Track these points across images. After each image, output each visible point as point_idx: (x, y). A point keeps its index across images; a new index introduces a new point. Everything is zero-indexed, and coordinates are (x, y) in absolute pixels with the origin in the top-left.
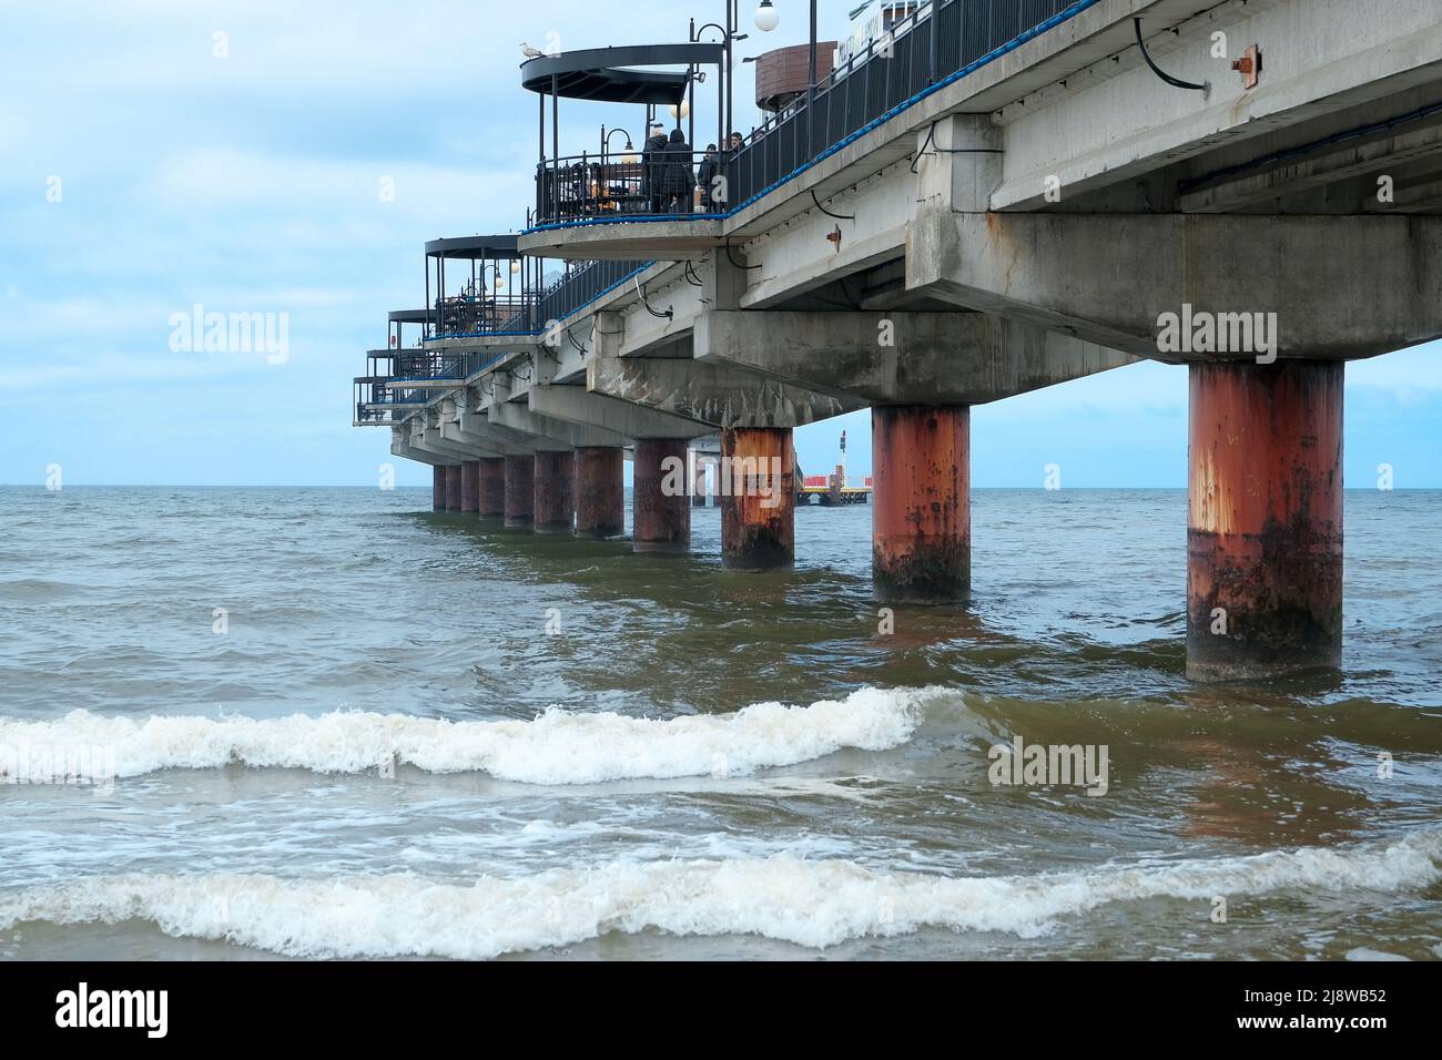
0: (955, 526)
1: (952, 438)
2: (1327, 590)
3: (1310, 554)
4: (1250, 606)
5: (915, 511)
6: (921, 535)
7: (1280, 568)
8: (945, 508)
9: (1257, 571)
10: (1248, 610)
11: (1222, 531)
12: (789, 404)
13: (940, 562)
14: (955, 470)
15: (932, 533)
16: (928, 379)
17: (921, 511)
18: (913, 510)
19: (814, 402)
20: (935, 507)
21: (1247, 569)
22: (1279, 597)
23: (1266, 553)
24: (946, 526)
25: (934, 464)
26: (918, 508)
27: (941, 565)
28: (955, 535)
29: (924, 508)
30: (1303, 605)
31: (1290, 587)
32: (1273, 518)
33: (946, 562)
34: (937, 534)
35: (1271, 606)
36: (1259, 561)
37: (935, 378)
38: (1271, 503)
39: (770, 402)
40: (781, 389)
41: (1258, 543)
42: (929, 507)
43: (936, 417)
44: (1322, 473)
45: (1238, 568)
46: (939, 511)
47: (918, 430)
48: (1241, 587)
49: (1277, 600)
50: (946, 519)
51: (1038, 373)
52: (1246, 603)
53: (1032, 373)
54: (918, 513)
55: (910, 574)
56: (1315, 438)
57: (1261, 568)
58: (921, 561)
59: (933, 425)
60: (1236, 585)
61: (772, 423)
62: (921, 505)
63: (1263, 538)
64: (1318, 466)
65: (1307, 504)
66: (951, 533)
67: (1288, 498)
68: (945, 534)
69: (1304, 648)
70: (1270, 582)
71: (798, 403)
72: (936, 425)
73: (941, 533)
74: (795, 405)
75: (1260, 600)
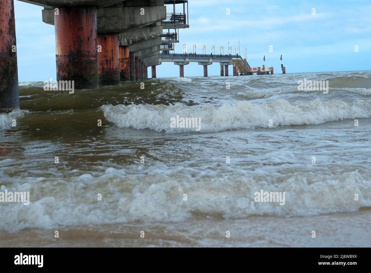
0: (113, 66)
1: (111, 42)
2: (88, 70)
3: (82, 60)
4: (66, 75)
5: (102, 62)
6: (103, 68)
7: (73, 64)
8: (110, 61)
9: (68, 65)
10: (66, 76)
11: (59, 55)
12: (125, 39)
13: (109, 75)
14: (112, 50)
15: (106, 68)
16: (103, 26)
17: (103, 62)
18: (101, 62)
19: (132, 38)
20: (107, 61)
21: (65, 65)
22: (74, 72)
23: (70, 60)
24: (110, 66)
25: (106, 49)
26: (102, 61)
27: (109, 76)
28: (113, 68)
29: (104, 61)
30: (80, 74)
31: (76, 69)
32: (71, 51)
33: (111, 75)
34: (108, 68)
35: (71, 75)
36: (68, 62)
37: (105, 26)
38: (70, 46)
39: (120, 39)
40: (123, 35)
41: (67, 57)
42: (105, 61)
43: (106, 36)
44: (85, 37)
45: (63, 65)
46: (108, 62)
47: (101, 40)
48: (64, 70)
49: (73, 73)
50: (110, 64)
51: (133, 23)
52: (65, 74)
53: (131, 23)
54: (102, 63)
55: (101, 79)
56: (82, 28)
57: (68, 64)
58: (104, 76)
59: (105, 39)
60: (63, 69)
61: (121, 44)
62: (103, 60)
63: (69, 56)
64: (84, 35)
65: (80, 46)
66: (112, 67)
67: (75, 44)
68: (110, 68)
69: (81, 86)
70: (71, 68)
71: (128, 39)
72: (106, 39)
73: (109, 68)
74: (127, 39)
75: (68, 73)
